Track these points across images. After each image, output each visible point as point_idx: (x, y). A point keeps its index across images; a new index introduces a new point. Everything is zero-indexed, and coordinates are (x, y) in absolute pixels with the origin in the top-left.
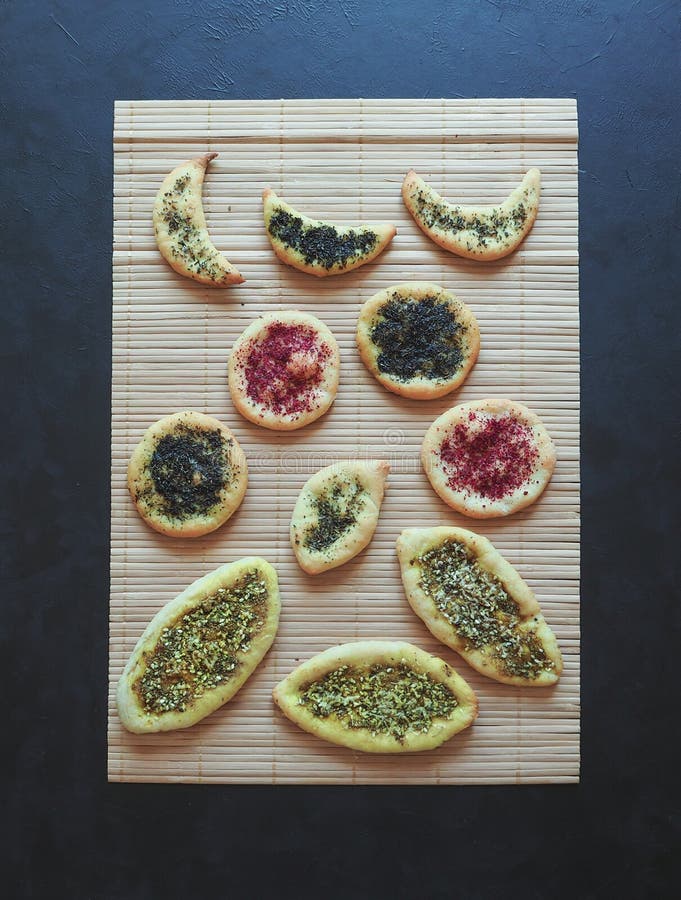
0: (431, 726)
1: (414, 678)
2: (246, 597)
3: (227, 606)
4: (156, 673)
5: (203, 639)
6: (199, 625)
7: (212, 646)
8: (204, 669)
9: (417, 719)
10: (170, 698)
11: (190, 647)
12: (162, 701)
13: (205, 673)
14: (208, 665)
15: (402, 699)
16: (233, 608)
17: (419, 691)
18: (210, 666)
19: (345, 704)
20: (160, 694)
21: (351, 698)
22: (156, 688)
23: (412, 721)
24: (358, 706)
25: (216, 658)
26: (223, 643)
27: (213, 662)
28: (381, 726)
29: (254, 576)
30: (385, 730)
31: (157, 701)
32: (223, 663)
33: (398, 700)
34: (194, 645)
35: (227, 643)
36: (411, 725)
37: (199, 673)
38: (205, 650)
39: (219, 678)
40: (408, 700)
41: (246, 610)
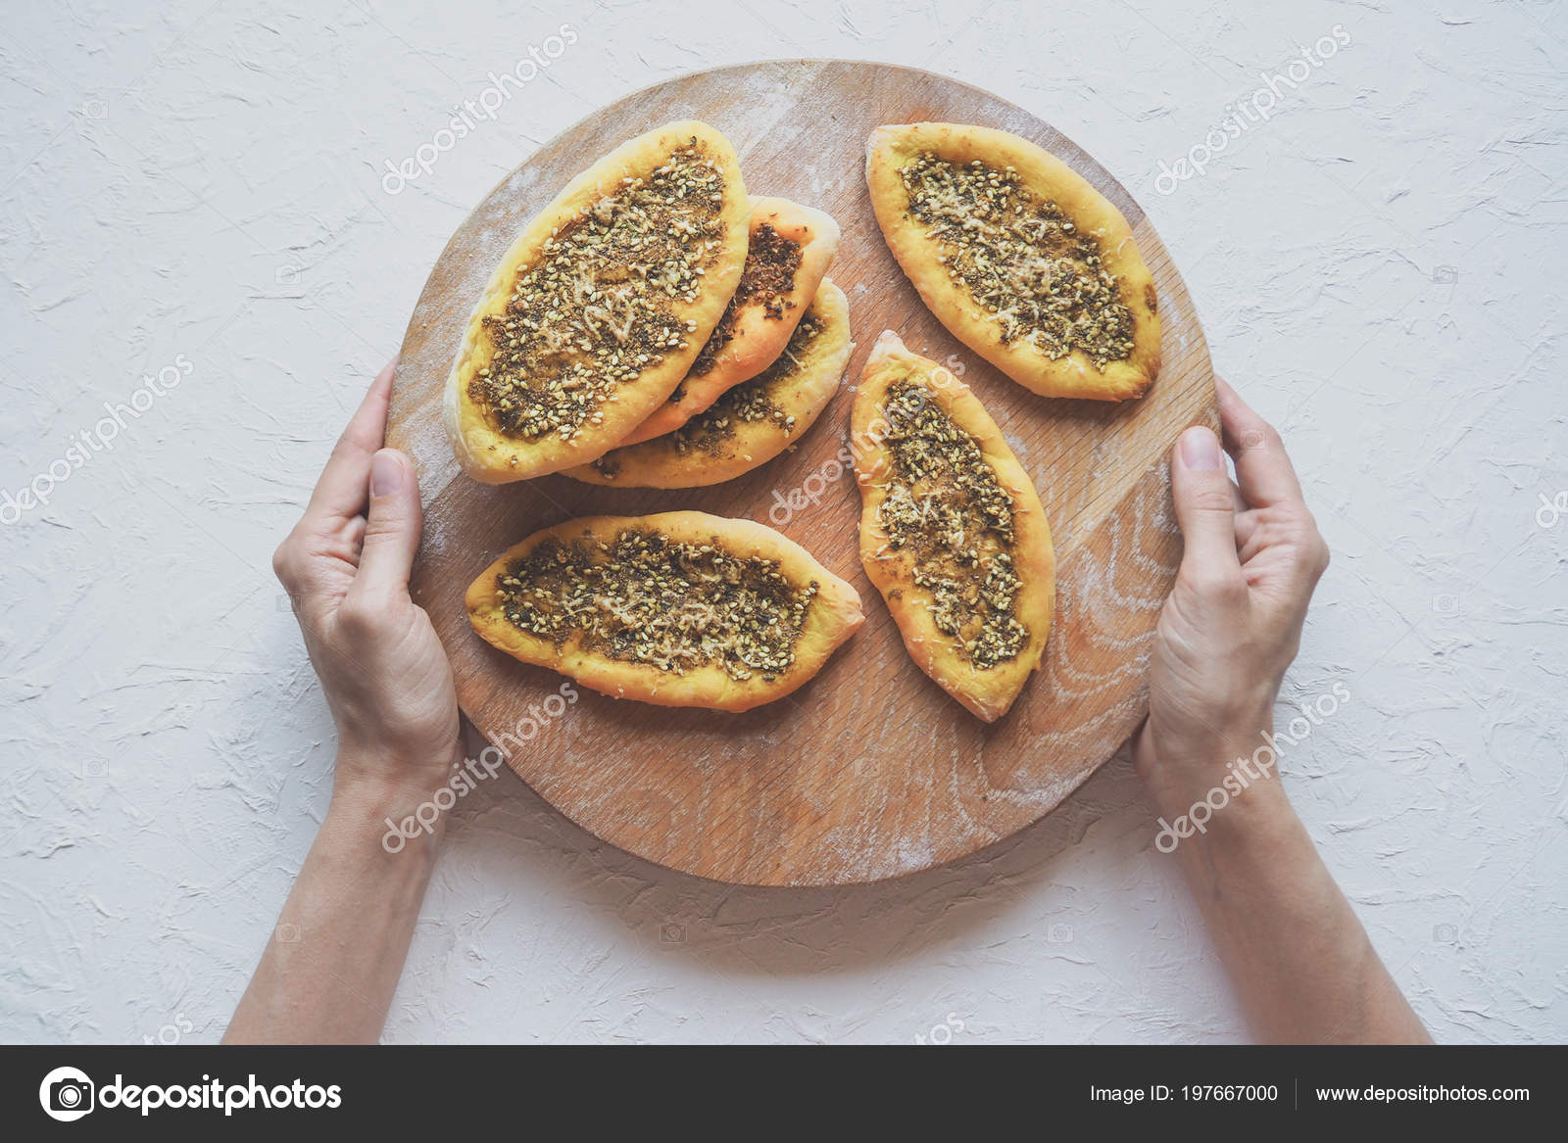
0: (1064, 356)
1: (1094, 270)
2: (680, 194)
3: (642, 213)
4: (514, 358)
5: (601, 282)
6: (592, 253)
7: (622, 293)
8: (609, 339)
9: (1051, 330)
10: (550, 406)
11: (578, 300)
12: (534, 413)
13: (613, 350)
14: (618, 333)
15: (1053, 286)
16: (655, 216)
17: (1085, 294)
18: (622, 334)
19: (966, 227)
20: (528, 398)
21: (980, 224)
22: (517, 388)
23: (1042, 327)
24: (982, 245)
25: (631, 318)
26: (641, 286)
27: (627, 326)
28: (990, 299)
29: (690, 152)
30: (992, 308)
31: (525, 414)
32: (648, 328)
33: (1047, 280)
34: (586, 295)
35: (650, 286)
36: (1036, 332)
37: (603, 352)
38: (608, 303)
39: (643, 358)
40: (1061, 294)
41: (682, 218)
